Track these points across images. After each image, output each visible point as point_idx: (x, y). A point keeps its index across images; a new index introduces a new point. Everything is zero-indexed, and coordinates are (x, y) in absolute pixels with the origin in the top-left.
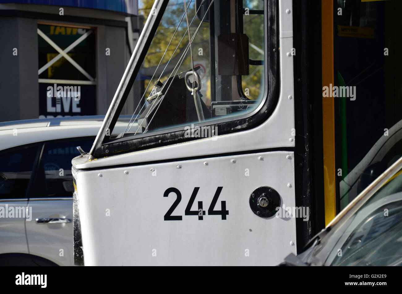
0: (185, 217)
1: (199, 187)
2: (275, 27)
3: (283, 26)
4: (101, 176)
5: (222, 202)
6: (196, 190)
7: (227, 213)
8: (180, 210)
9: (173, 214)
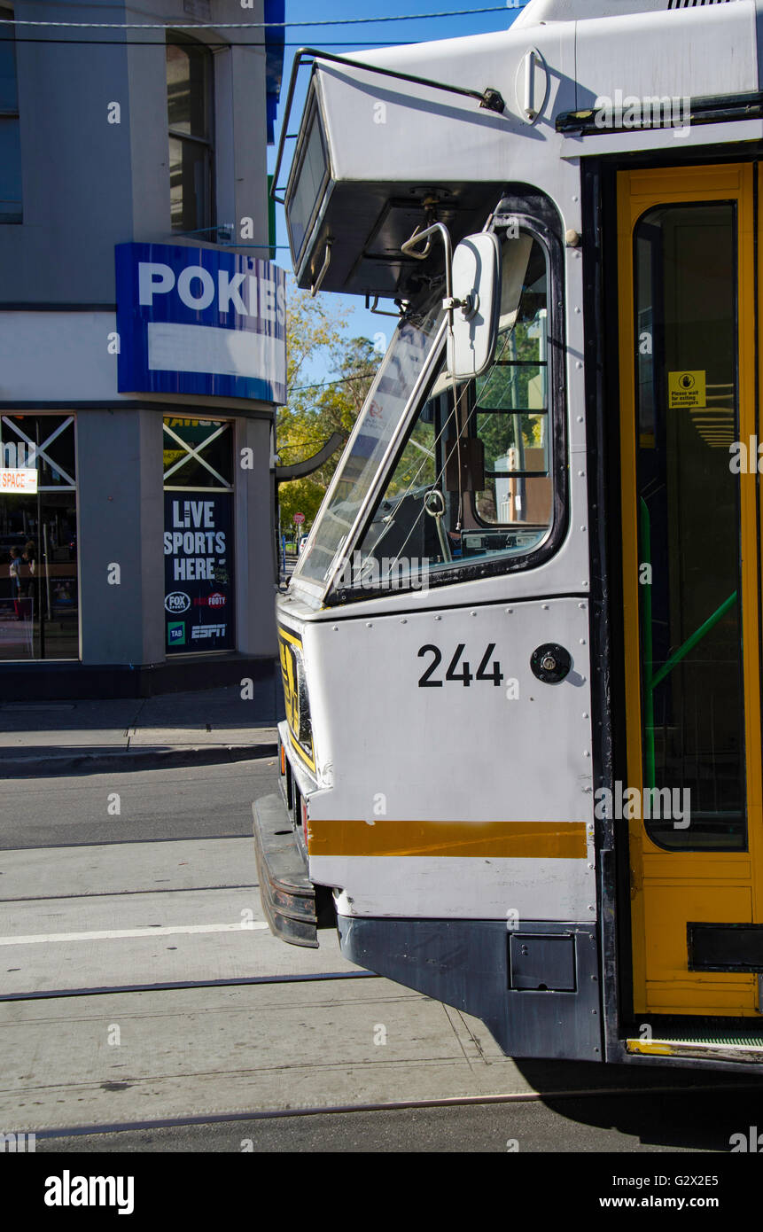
0: (445, 683)
1: (464, 645)
2: (563, 439)
3: (573, 438)
4: (337, 629)
5: (495, 663)
6: (461, 648)
7: (501, 677)
8: (439, 674)
9: (431, 679)
